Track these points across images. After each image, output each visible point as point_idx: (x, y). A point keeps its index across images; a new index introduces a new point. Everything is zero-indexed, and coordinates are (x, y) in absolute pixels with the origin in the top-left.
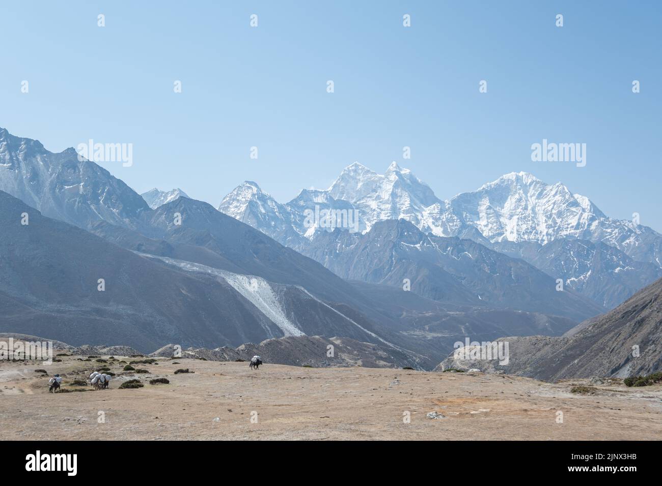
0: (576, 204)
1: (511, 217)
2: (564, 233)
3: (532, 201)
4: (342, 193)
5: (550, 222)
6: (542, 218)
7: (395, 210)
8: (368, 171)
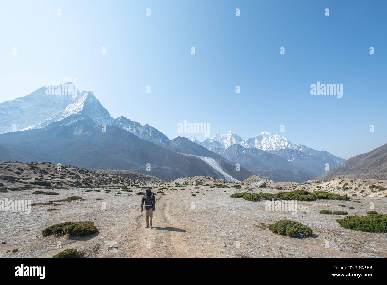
0: (283, 140)
1: (264, 144)
2: (280, 148)
3: (270, 139)
4: (216, 139)
5: (276, 145)
6: (273, 144)
7: (232, 143)
8: (223, 133)
